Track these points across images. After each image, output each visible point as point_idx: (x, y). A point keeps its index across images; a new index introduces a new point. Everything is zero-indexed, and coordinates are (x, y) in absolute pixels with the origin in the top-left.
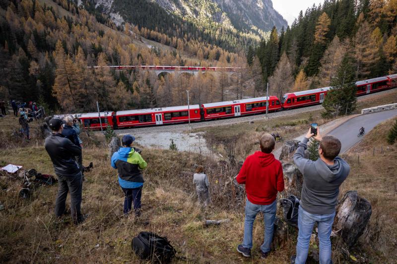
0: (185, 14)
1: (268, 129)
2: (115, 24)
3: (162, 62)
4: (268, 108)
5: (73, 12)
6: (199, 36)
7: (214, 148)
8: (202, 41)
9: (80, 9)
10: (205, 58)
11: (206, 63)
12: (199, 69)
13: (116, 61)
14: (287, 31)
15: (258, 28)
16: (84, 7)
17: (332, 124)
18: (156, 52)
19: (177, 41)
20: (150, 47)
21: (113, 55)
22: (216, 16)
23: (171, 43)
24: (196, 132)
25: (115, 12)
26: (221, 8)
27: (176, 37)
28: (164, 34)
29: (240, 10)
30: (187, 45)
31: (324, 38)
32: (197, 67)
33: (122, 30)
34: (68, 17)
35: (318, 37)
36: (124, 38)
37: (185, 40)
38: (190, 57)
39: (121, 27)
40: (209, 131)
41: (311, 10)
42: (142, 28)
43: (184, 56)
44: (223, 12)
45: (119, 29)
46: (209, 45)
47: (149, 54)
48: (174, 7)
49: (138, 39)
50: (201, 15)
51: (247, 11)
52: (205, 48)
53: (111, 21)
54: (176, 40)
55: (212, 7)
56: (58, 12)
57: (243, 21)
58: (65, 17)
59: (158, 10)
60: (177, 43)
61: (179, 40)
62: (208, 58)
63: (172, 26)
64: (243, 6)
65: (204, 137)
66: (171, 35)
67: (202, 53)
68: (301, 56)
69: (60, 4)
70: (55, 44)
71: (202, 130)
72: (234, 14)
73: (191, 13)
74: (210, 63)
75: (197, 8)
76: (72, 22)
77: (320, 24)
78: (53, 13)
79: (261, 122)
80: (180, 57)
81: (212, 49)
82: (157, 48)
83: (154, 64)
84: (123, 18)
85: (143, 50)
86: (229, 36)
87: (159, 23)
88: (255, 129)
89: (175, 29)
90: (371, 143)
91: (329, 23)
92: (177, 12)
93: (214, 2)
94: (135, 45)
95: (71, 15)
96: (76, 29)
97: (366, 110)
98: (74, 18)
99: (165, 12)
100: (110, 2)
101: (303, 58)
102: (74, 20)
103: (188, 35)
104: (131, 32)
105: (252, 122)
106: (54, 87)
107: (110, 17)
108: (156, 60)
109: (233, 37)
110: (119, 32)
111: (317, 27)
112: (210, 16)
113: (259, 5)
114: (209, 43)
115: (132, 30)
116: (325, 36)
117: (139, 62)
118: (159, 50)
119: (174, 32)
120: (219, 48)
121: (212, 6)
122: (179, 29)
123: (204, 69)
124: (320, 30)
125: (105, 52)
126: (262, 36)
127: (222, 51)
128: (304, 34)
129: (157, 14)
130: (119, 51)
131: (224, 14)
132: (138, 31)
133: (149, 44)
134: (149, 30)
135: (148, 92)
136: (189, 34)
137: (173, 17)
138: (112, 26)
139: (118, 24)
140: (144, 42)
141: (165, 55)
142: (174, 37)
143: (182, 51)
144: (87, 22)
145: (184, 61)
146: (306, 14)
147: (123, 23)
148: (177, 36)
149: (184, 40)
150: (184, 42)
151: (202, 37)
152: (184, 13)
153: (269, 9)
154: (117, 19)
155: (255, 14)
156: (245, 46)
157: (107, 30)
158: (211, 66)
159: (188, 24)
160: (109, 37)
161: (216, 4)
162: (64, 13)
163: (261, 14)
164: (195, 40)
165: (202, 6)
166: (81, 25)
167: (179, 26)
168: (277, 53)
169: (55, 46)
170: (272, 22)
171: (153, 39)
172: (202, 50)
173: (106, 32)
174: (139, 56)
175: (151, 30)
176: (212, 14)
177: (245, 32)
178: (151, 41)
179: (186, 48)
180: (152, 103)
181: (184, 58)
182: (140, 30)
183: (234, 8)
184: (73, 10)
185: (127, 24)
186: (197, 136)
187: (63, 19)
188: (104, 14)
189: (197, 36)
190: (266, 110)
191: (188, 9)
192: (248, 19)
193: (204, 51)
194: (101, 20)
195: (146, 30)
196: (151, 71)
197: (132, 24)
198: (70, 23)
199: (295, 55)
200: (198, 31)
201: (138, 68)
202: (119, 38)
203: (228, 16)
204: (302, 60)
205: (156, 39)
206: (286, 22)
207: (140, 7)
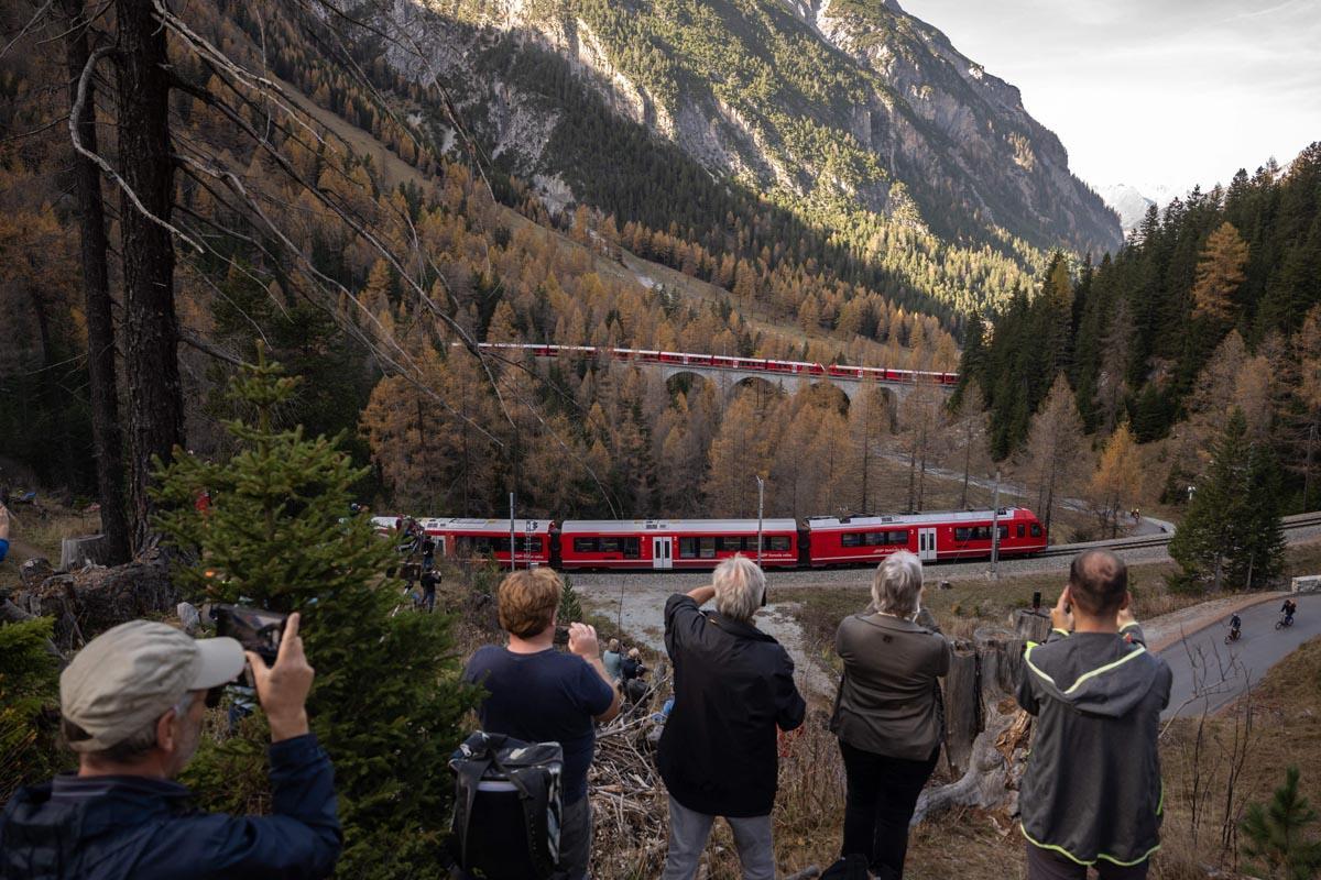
0: (769, 184)
1: (995, 611)
2: (545, 207)
3: (683, 338)
4: (998, 546)
5: (425, 171)
6: (808, 255)
7: (824, 656)
8: (818, 270)
9: (449, 163)
10: (822, 326)
11: (826, 348)
12: (799, 368)
13: (541, 329)
14: (1103, 267)
15: (1015, 235)
16: (459, 154)
17: (1192, 616)
18: (664, 302)
19: (735, 268)
20: (647, 283)
21: (532, 309)
22: (870, 192)
23: (715, 273)
24: (777, 602)
25: (550, 172)
26: (888, 169)
27: (733, 255)
28: (696, 245)
29: (953, 176)
30: (767, 281)
31: (1228, 303)
32: (795, 364)
33: (566, 228)
34: (412, 185)
35: (1206, 297)
36: (570, 251)
37: (763, 264)
38: (774, 320)
39: (564, 216)
40: (815, 600)
41: (1185, 207)
42: (629, 223)
43: (756, 315)
44: (893, 180)
45: (556, 222)
46: (841, 284)
47: (644, 310)
48: (735, 163)
49: (611, 255)
50: (822, 187)
51: (977, 178)
52: (826, 293)
53: (536, 199)
54: (732, 264)
55: (859, 165)
56: (385, 168)
57: (960, 209)
58: (402, 186)
59: (684, 167)
60: (734, 275)
61: (743, 264)
62: (833, 327)
63: (722, 220)
64: (962, 163)
65: (798, 618)
66: (717, 249)
67: (814, 309)
68: (1149, 353)
69: (391, 147)
70: (366, 270)
71: (793, 596)
72: (931, 188)
73: (788, 180)
74: (840, 346)
75: (808, 167)
76: (421, 202)
77: (1212, 259)
78: (372, 171)
79: (975, 588)
80: (742, 321)
81: (849, 297)
82: (670, 286)
83: (658, 345)
84: (573, 190)
85: (626, 293)
86: (910, 257)
87: (683, 211)
88: (954, 608)
89: (732, 230)
90: (1282, 691)
91: (1243, 258)
92: (745, 176)
93: (866, 150)
94: (600, 278)
95: (420, 182)
96: (431, 222)
97: (1306, 583)
98: (428, 186)
99: (704, 177)
100: (540, 142)
101: (1154, 360)
102: (427, 196)
103: (772, 250)
104: (593, 233)
105: (947, 586)
106: (365, 414)
107: (532, 186)
108: (666, 330)
109: (923, 263)
110: (556, 234)
111: (1200, 266)
112: (851, 191)
113: (1019, 161)
114: (841, 279)
115: (595, 229)
116: (1231, 296)
117: (613, 337)
118: (676, 295)
119: (729, 238)
120: (874, 296)
121: (856, 160)
122: (747, 231)
123: (819, 369)
124: (1213, 275)
125: (511, 299)
126: (1027, 259)
127: (883, 305)
128: (1158, 286)
129: (679, 180)
130: (552, 295)
131: (898, 187)
132: (615, 231)
133: (645, 273)
134: (648, 230)
135: (636, 445)
136: (777, 247)
137: (729, 192)
138: (534, 213)
139: (554, 208)
140: (630, 267)
141: (692, 315)
142: (728, 253)
143: (748, 301)
144: (464, 203)
145: (753, 338)
146: (1166, 219)
147: (570, 206)
148: (736, 250)
149: (756, 264)
150: (759, 271)
151: (821, 256)
152: (766, 180)
153: (1055, 174)
154: (555, 191)
155: (1004, 188)
156: (966, 292)
157: (520, 226)
158: (841, 360)
159: (774, 216)
160: (524, 251)
161: (871, 156)
162: (400, 173)
163: (1026, 189)
164: (797, 265)
165: (826, 160)
166: (446, 211)
167: (747, 221)
168: (1064, 340)
169: (366, 276)
170: (1065, 216)
171: (659, 259)
172: (815, 300)
173: (515, 234)
174: (612, 316)
175: (654, 231)
176: (856, 188)
177: (967, 247)
178: (652, 264)
179: (763, 293)
180: (643, 480)
181: (754, 327)
182: (620, 228)
183: (931, 170)
184: (427, 164)
185: (585, 210)
186: (778, 615)
187: (397, 191)
188: (516, 177)
189: (802, 255)
190: (993, 549)
191: (778, 168)
192: (978, 205)
193: (822, 303)
194: (506, 197)
195: (640, 229)
196: (646, 368)
197: (598, 210)
198: (414, 201)
199: (1124, 353)
200: (808, 239)
201: (606, 354)
202: (553, 253)
203: (911, 192)
204: (1151, 369)
205: (668, 259)
206: (1112, 217)
207: (629, 158)
